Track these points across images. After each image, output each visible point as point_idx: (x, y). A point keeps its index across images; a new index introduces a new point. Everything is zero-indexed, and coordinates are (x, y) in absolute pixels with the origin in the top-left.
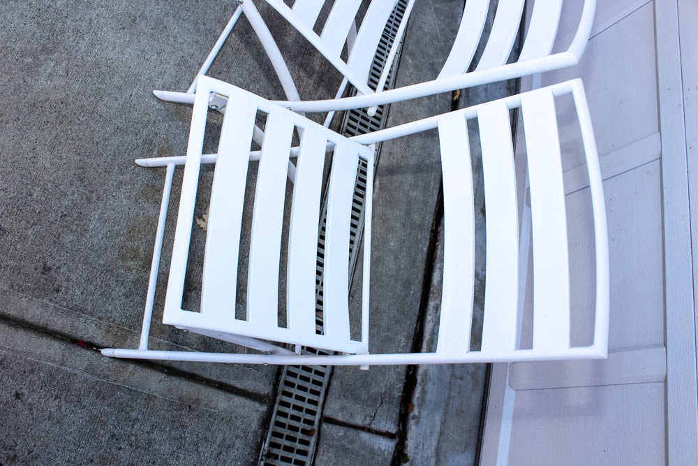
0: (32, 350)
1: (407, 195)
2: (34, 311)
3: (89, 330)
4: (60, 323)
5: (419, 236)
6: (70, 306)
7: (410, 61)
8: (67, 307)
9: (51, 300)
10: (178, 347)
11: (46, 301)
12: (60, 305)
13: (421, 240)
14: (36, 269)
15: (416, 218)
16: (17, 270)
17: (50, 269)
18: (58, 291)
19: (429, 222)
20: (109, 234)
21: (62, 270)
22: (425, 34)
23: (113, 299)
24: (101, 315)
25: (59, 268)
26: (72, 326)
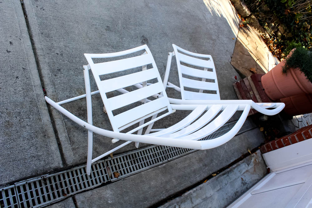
0: (34, 76)
1: (171, 178)
2: (45, 71)
3: (49, 90)
4: (46, 80)
5: (164, 192)
6: (53, 81)
7: (205, 152)
8: (53, 80)
9: (51, 75)
10: (62, 121)
11: (50, 74)
12: (52, 78)
13: (163, 194)
14: (58, 67)
15: (168, 187)
16: (54, 63)
17: (60, 71)
18: (55, 76)
19: (171, 193)
20: (81, 83)
21: (62, 74)
22: (217, 152)
23: (63, 93)
24: (56, 91)
25: (62, 73)
26: (48, 84)
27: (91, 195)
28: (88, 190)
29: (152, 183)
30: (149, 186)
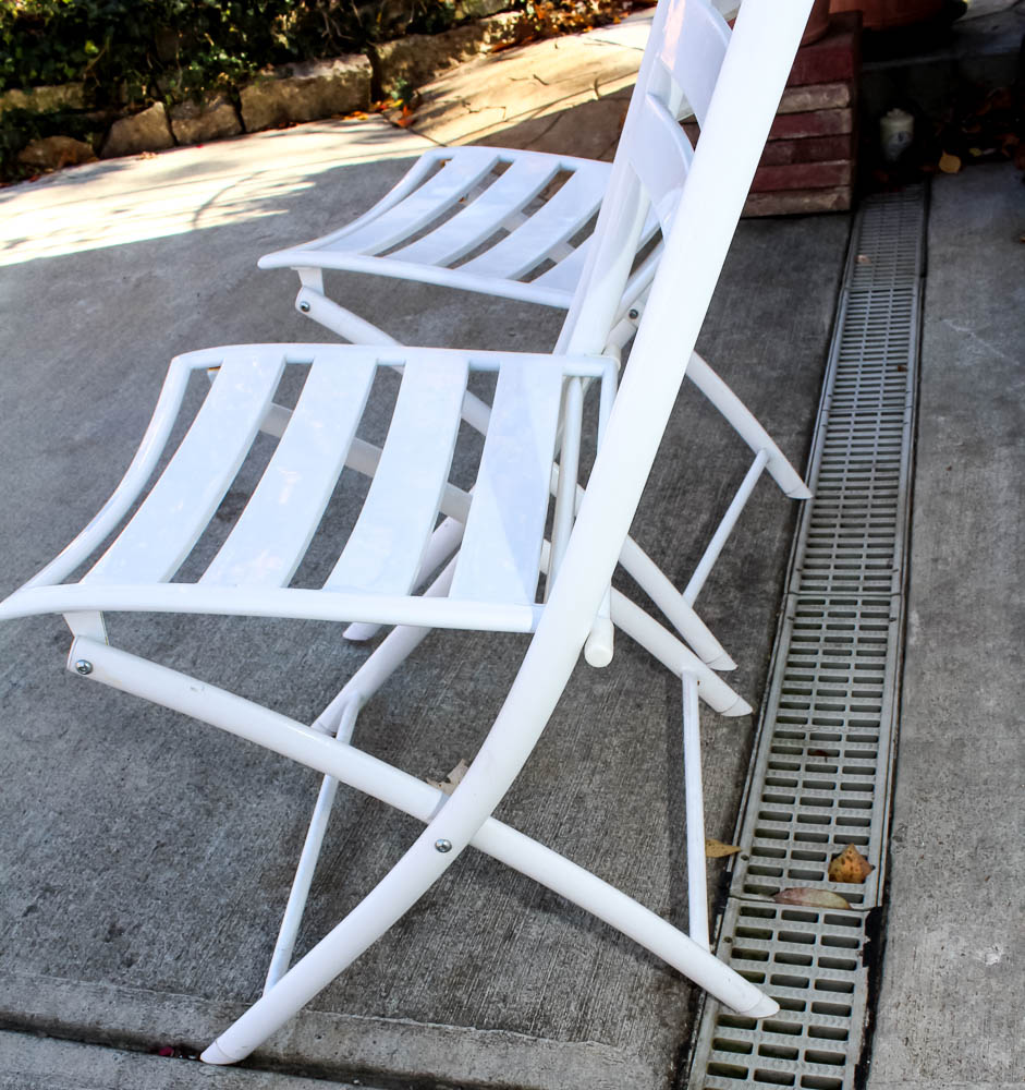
0: (60, 1070)
2: (74, 1003)
3: (175, 1021)
4: (126, 1016)
6: (149, 984)
7: (942, 419)
8: (143, 986)
9: (113, 980)
10: (384, 1024)
11: (103, 983)
12: (131, 986)
14: (95, 936)
16: (61, 943)
17: (121, 931)
18: (130, 963)
20: (244, 855)
21: (143, 929)
22: (967, 370)
23: (240, 959)
24: (209, 989)
25: (138, 926)
26: (148, 1018)
27: (900, 1044)
28: (867, 1052)
29: (992, 703)
30: (1002, 727)
